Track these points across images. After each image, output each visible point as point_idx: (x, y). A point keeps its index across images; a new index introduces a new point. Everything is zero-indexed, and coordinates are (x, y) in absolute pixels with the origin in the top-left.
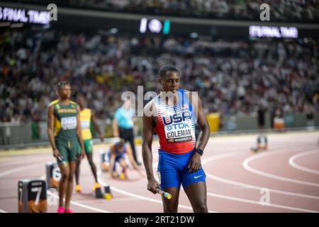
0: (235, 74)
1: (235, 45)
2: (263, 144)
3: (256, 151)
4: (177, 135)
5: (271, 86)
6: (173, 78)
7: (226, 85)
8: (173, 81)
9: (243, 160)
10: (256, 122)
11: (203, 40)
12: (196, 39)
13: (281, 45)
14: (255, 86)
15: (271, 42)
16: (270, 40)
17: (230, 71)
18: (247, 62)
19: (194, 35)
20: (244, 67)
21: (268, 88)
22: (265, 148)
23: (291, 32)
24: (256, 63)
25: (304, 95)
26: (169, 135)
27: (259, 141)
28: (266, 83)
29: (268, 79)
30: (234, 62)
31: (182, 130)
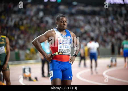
0: (98, 25)
1: (97, 9)
2: (114, 63)
3: (110, 66)
4: (64, 51)
5: (119, 31)
6: (64, 20)
7: (93, 31)
8: (64, 21)
9: (103, 72)
10: (110, 52)
13: (123, 8)
14: (109, 32)
15: (118, 7)
16: (118, 6)
17: (95, 23)
18: (104, 17)
19: (75, 3)
20: (102, 21)
21: (117, 33)
22: (115, 65)
24: (110, 19)
26: (60, 50)
27: (112, 61)
28: (116, 30)
29: (117, 28)
30: (97, 18)
31: (67, 49)
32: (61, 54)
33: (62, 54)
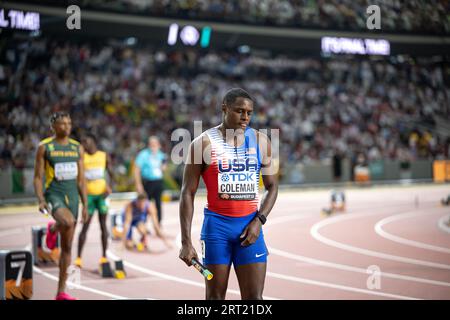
0: (301, 105)
1: (301, 65)
2: (339, 203)
3: (329, 212)
4: (234, 189)
5: (352, 122)
6: (244, 107)
7: (289, 120)
9: (311, 225)
10: (329, 173)
11: (257, 56)
12: (248, 55)
13: (365, 65)
14: (329, 121)
15: (352, 60)
16: (350, 58)
17: (295, 101)
18: (318, 87)
19: (244, 49)
20: (313, 94)
21: (347, 125)
22: (342, 210)
23: (380, 47)
24: (331, 90)
25: (397, 135)
26: (224, 188)
27: (334, 199)
28: (345, 118)
29: (348, 112)
30: (301, 87)
31: (243, 183)
32: (227, 197)
33: (230, 199)
